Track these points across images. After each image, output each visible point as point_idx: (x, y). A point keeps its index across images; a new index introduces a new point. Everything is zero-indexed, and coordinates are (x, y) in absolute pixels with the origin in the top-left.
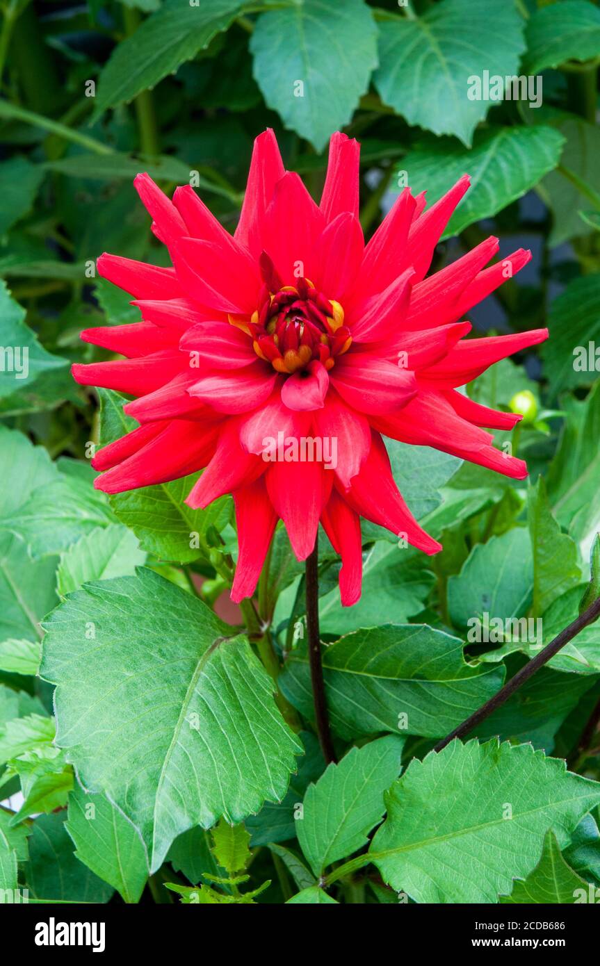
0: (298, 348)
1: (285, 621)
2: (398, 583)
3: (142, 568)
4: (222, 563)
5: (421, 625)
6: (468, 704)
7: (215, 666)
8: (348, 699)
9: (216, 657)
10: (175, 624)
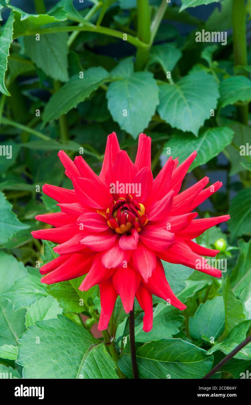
0: (126, 223)
1: (121, 337)
2: (169, 321)
3: (60, 315)
4: (94, 313)
5: (178, 339)
6: (198, 373)
7: (91, 357)
8: (147, 370)
9: (91, 353)
10: (74, 339)
